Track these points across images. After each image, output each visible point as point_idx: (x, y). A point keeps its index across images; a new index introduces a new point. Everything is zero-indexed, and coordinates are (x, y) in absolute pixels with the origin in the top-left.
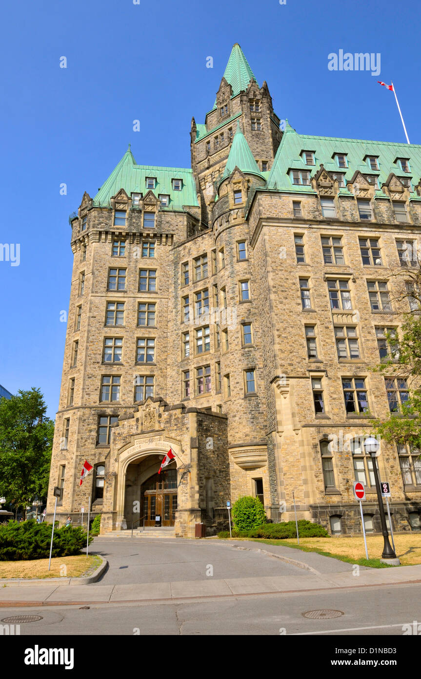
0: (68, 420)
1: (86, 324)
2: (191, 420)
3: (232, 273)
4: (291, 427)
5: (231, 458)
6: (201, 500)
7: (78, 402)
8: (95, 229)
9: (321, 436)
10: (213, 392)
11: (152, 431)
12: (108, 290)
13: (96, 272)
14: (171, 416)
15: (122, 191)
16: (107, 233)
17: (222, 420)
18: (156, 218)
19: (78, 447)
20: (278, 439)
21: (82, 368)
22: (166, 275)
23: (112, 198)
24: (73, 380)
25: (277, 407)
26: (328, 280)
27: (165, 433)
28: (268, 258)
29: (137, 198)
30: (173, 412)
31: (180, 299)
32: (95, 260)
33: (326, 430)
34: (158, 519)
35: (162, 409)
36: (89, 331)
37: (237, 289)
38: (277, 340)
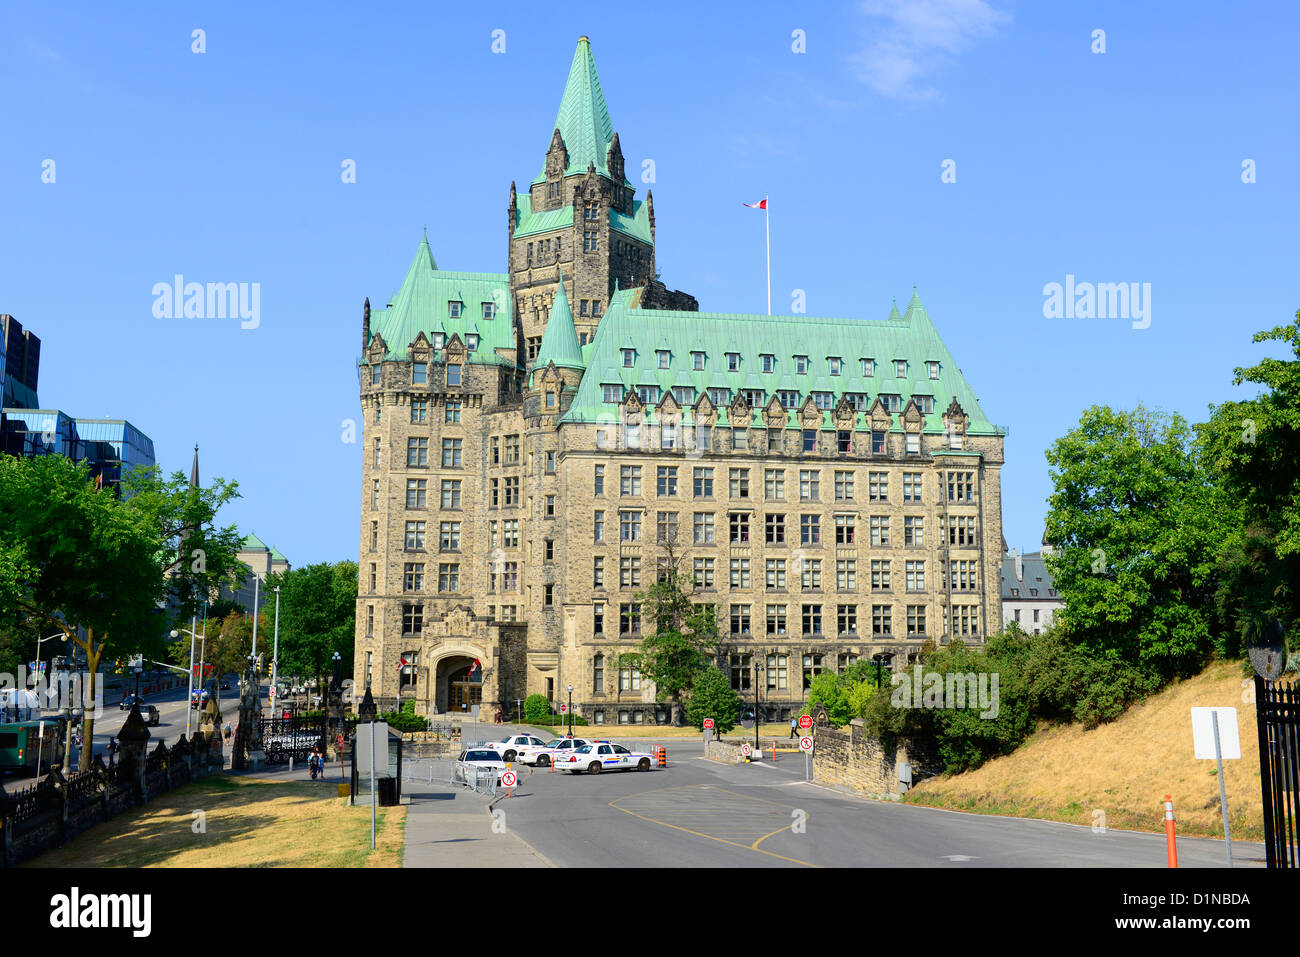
0: (371, 607)
1: (386, 505)
2: (494, 632)
3: (540, 485)
4: (573, 644)
5: (529, 660)
6: (500, 696)
7: (381, 590)
8: (392, 390)
9: (596, 653)
10: (518, 592)
11: (461, 636)
12: (408, 466)
13: (395, 444)
14: (477, 626)
15: (421, 336)
16: (405, 394)
17: (523, 628)
18: (462, 373)
19: (384, 637)
20: (564, 652)
21: (384, 555)
22: (472, 446)
23: (411, 345)
24: (374, 565)
25: (565, 628)
26: (621, 513)
27: (472, 640)
28: (568, 493)
29: (439, 339)
30: (479, 623)
31: (488, 480)
32: (392, 429)
33: (601, 648)
34: (464, 706)
35: (470, 618)
36: (389, 515)
37: (542, 504)
38: (569, 571)
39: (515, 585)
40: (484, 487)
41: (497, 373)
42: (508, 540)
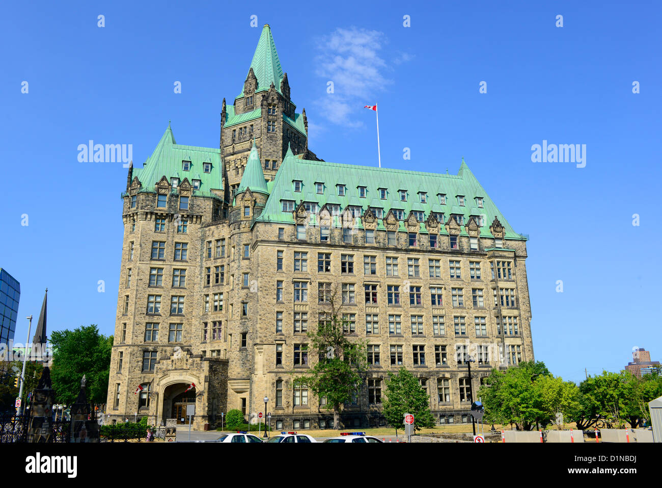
0: (122, 353)
1: (135, 284)
2: (206, 365)
3: (239, 266)
4: (262, 372)
5: (229, 386)
6: (209, 411)
7: (129, 341)
8: (143, 210)
9: (277, 378)
10: (222, 340)
11: (182, 369)
12: (152, 259)
13: (143, 245)
14: (194, 361)
15: (164, 178)
16: (152, 213)
17: (225, 363)
18: (189, 202)
19: (129, 372)
20: (255, 378)
21: (132, 317)
22: (195, 248)
23: (157, 184)
24: (125, 324)
25: (256, 361)
26: (294, 282)
27: (190, 371)
28: (259, 268)
29: (176, 182)
30: (195, 359)
31: (204, 269)
32: (142, 235)
33: (281, 375)
34: (183, 420)
35: (189, 356)
36: (137, 290)
37: (241, 279)
38: (259, 321)
39: (220, 337)
40: (201, 273)
41: (212, 203)
42: (216, 307)
